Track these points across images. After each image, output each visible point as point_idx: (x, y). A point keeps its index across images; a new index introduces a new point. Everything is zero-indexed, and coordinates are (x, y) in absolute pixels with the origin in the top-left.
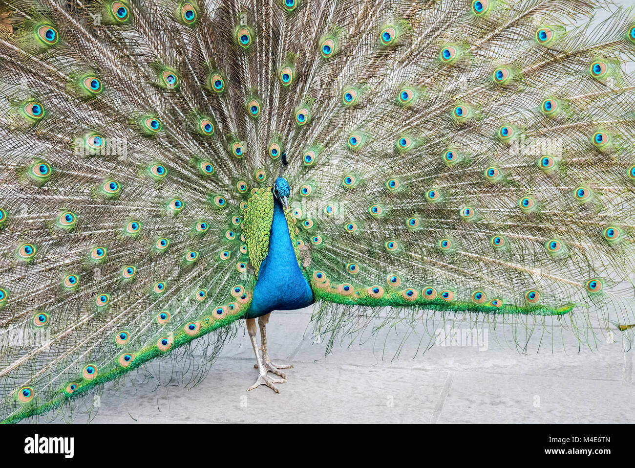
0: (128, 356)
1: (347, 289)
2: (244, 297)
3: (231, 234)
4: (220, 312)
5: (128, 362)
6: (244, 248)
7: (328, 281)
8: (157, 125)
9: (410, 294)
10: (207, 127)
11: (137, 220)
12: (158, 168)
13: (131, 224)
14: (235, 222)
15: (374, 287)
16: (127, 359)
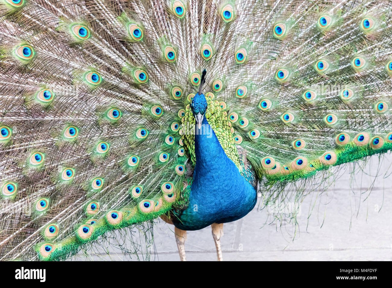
0: (49, 247)
1: (300, 163)
2: (170, 196)
3: (170, 140)
4: (147, 206)
5: (48, 252)
6: (182, 151)
7: (278, 164)
8: (85, 32)
9: (362, 138)
10: (136, 32)
11: (76, 126)
12: (93, 76)
13: (68, 129)
14: (174, 128)
15: (325, 155)
16: (47, 249)
